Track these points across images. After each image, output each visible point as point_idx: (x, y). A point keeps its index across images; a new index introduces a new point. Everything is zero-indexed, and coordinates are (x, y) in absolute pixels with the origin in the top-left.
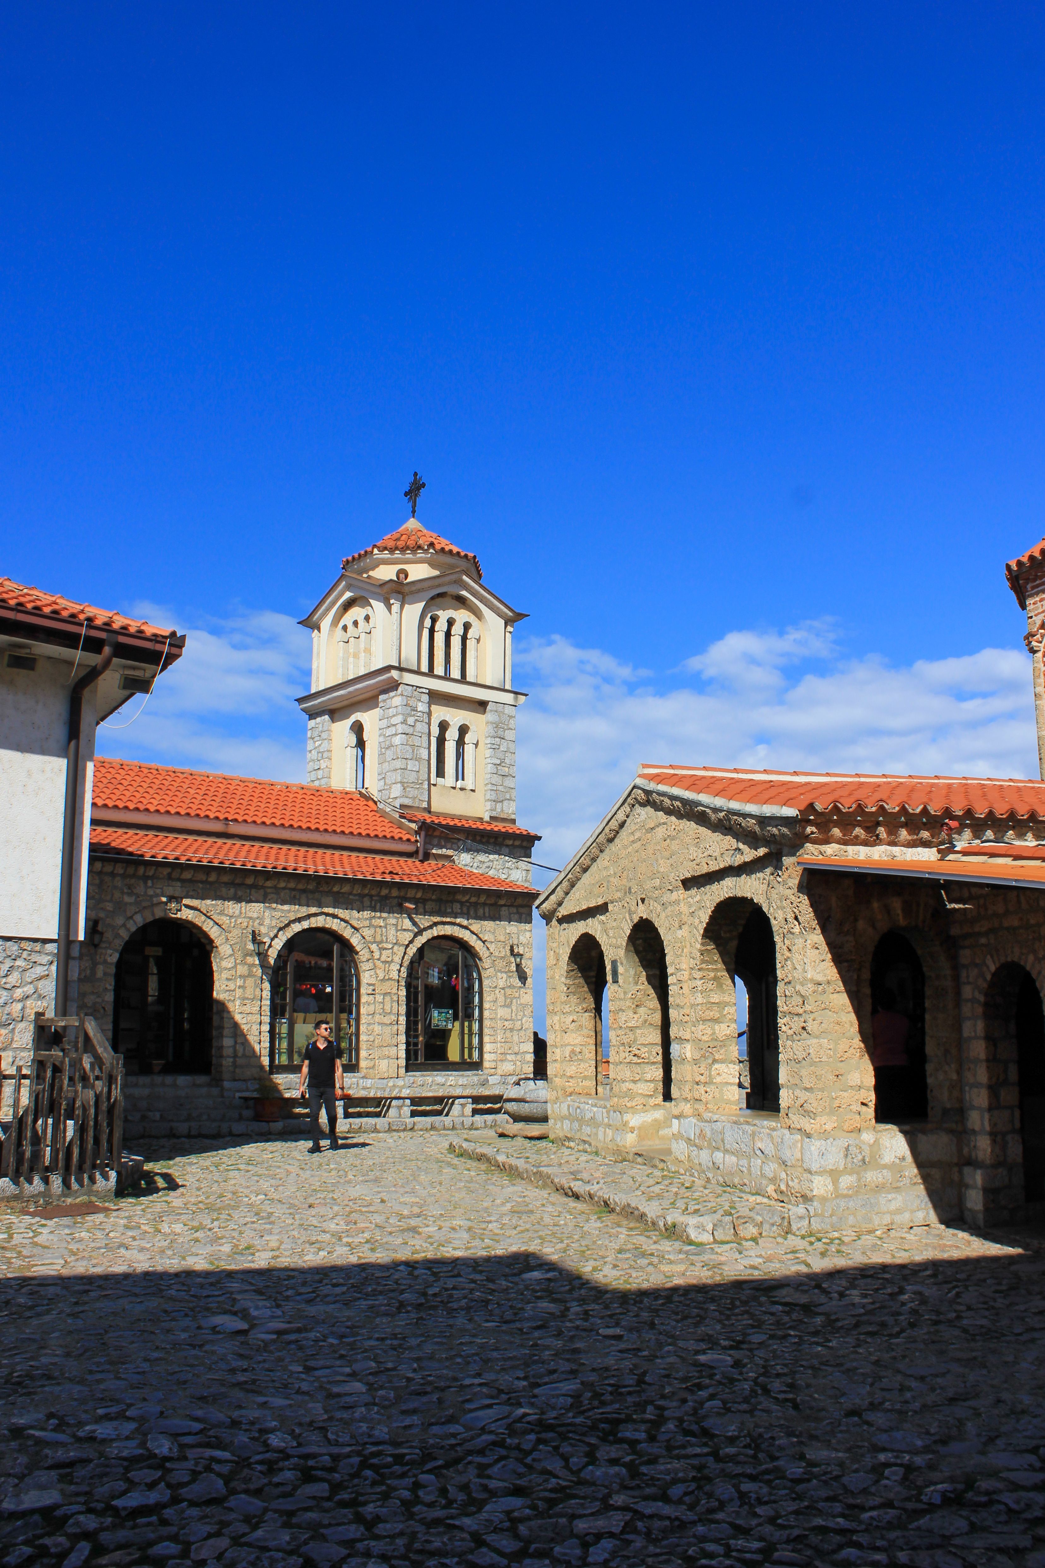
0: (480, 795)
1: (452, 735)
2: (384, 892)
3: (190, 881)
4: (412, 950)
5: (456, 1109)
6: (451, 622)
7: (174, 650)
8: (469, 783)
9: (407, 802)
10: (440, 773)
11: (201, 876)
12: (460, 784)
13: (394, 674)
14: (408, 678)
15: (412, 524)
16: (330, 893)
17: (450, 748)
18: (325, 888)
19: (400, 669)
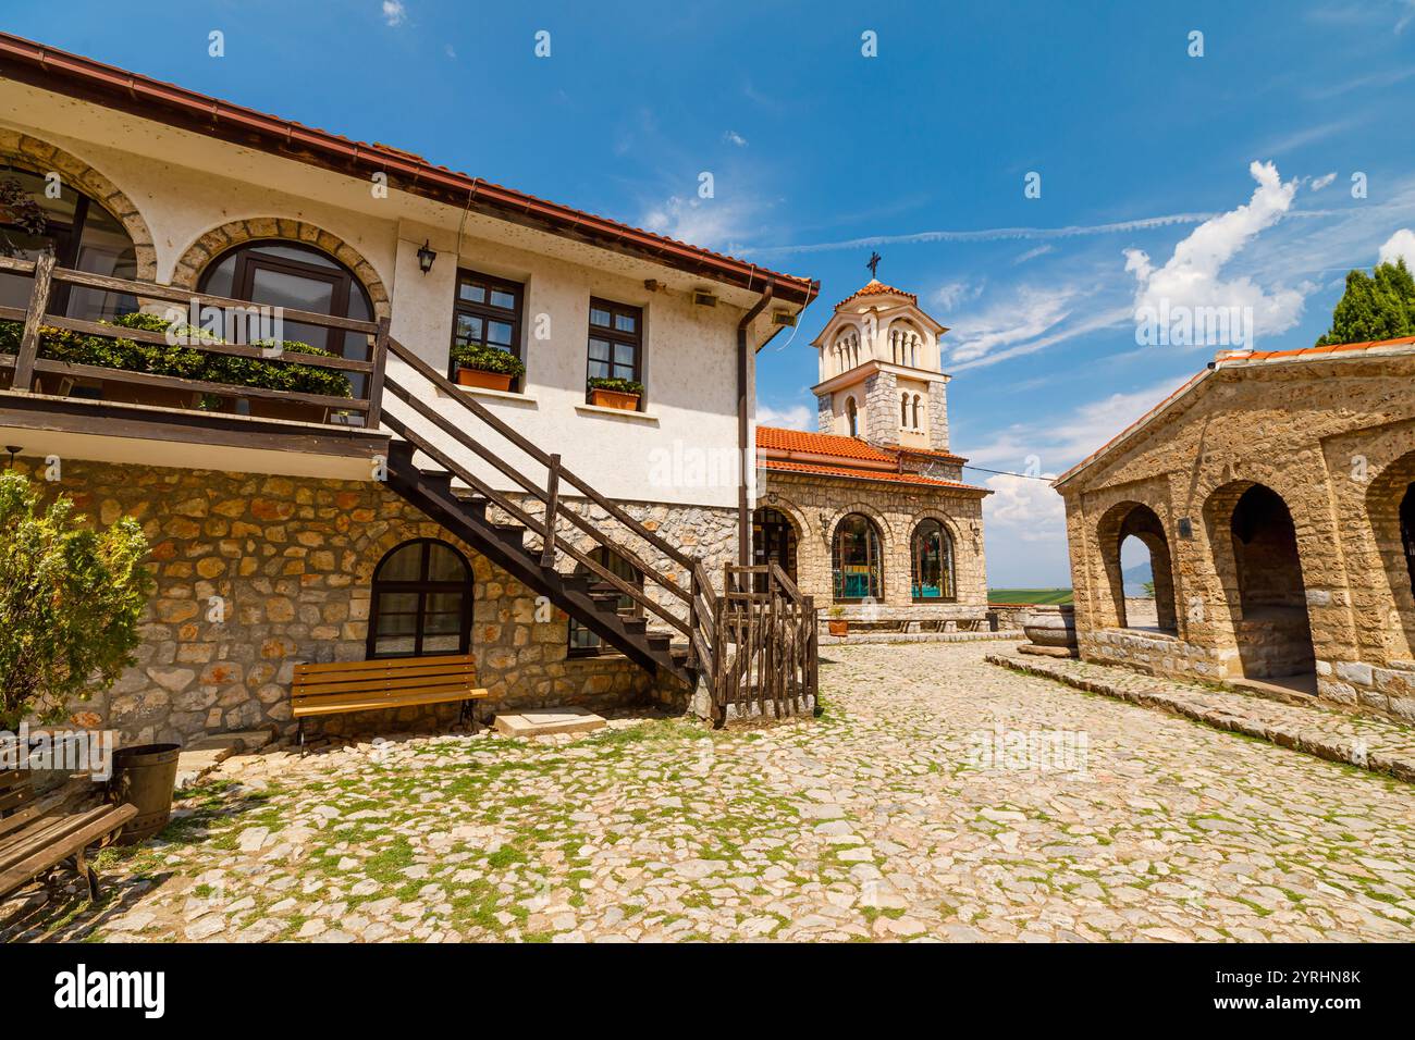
0: (927, 437)
1: (911, 400)
2: (896, 489)
3: (783, 482)
4: (913, 527)
5: (948, 628)
6: (905, 336)
7: (814, 293)
8: (920, 429)
9: (887, 440)
10: (904, 424)
11: (789, 479)
12: (915, 430)
13: (877, 365)
14: (884, 367)
15: (874, 282)
16: (863, 490)
17: (909, 409)
18: (861, 487)
19: (880, 362)
